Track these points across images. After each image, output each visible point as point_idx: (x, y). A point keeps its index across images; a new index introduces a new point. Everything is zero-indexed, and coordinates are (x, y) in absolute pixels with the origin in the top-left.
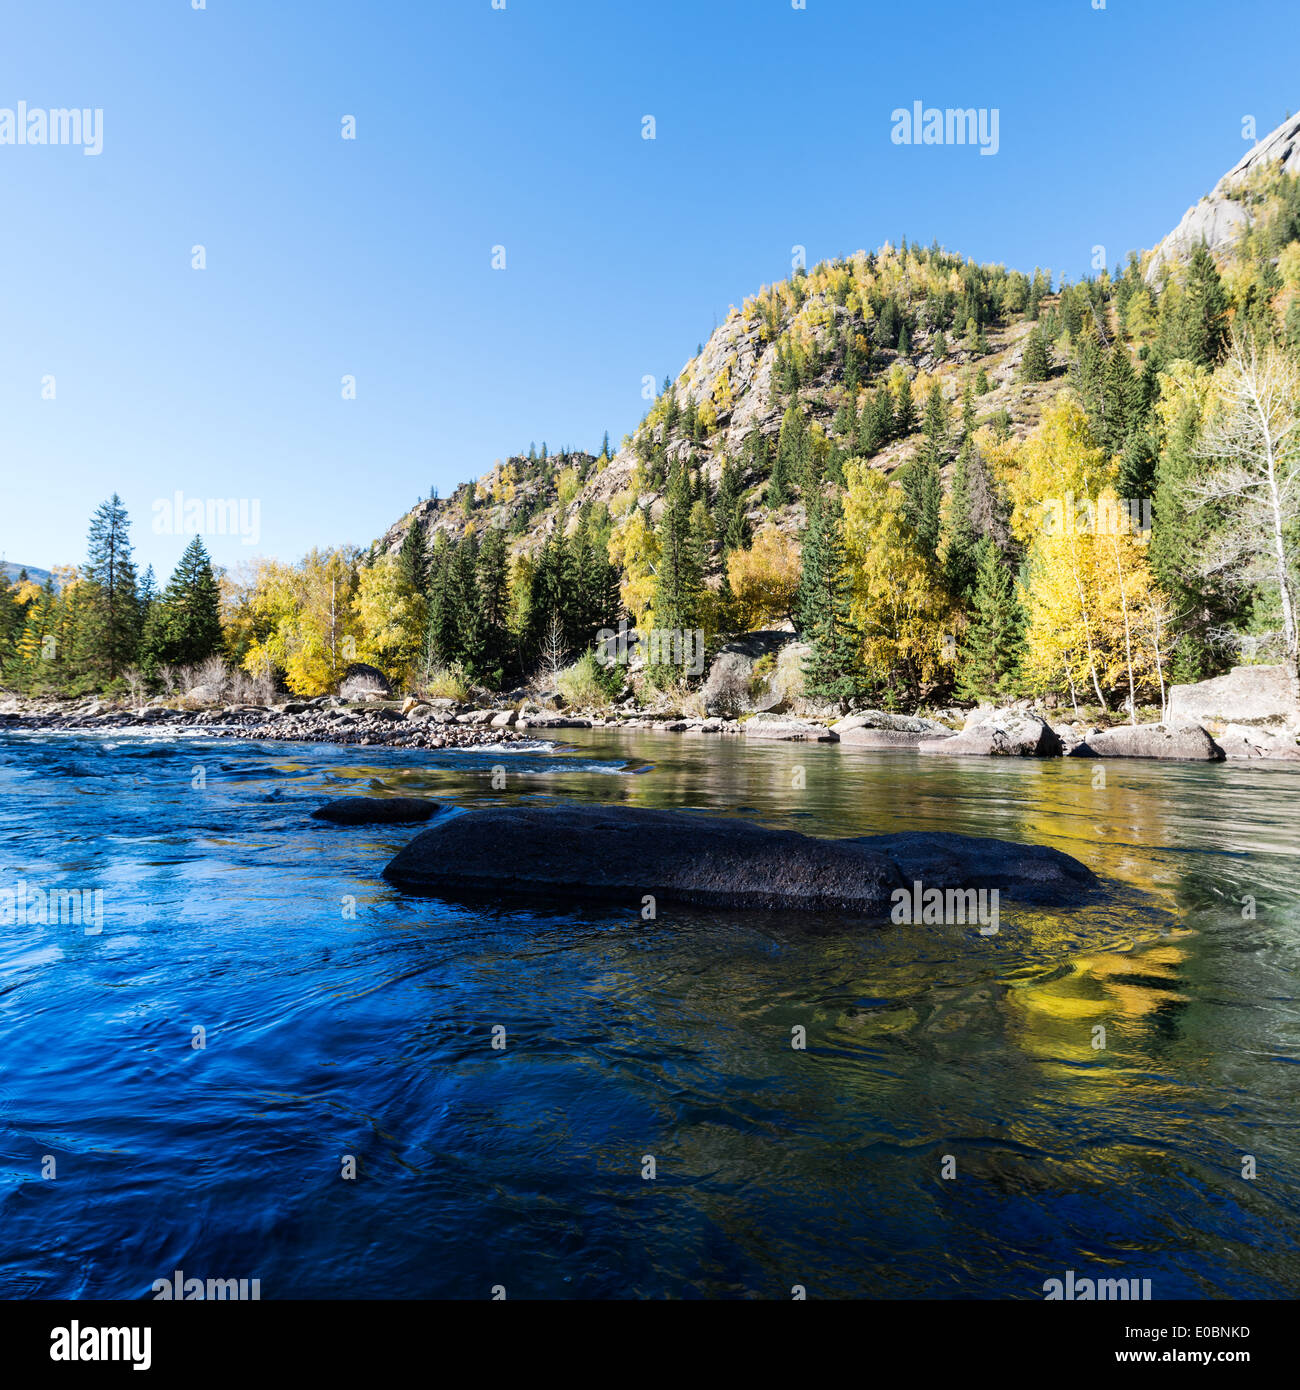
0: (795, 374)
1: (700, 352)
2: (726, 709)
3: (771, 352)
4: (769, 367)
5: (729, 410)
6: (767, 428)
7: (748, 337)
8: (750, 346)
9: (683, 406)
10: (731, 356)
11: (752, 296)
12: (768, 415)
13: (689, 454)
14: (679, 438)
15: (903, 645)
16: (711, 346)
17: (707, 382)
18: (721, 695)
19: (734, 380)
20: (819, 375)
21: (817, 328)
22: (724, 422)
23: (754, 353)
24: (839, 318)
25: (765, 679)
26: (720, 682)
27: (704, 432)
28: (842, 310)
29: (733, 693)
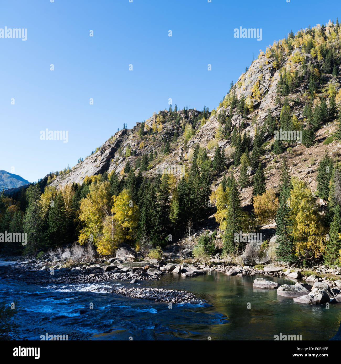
0: (287, 86)
1: (247, 70)
3: (277, 75)
4: (276, 82)
5: (259, 101)
6: (275, 114)
7: (268, 66)
8: (268, 71)
9: (239, 98)
10: (260, 75)
11: (270, 45)
12: (275, 107)
13: (241, 122)
14: (237, 114)
16: (252, 69)
17: (250, 87)
19: (261, 87)
20: (298, 87)
21: (298, 64)
22: (256, 107)
23: (270, 74)
24: (307, 59)
27: (248, 112)
28: (309, 55)
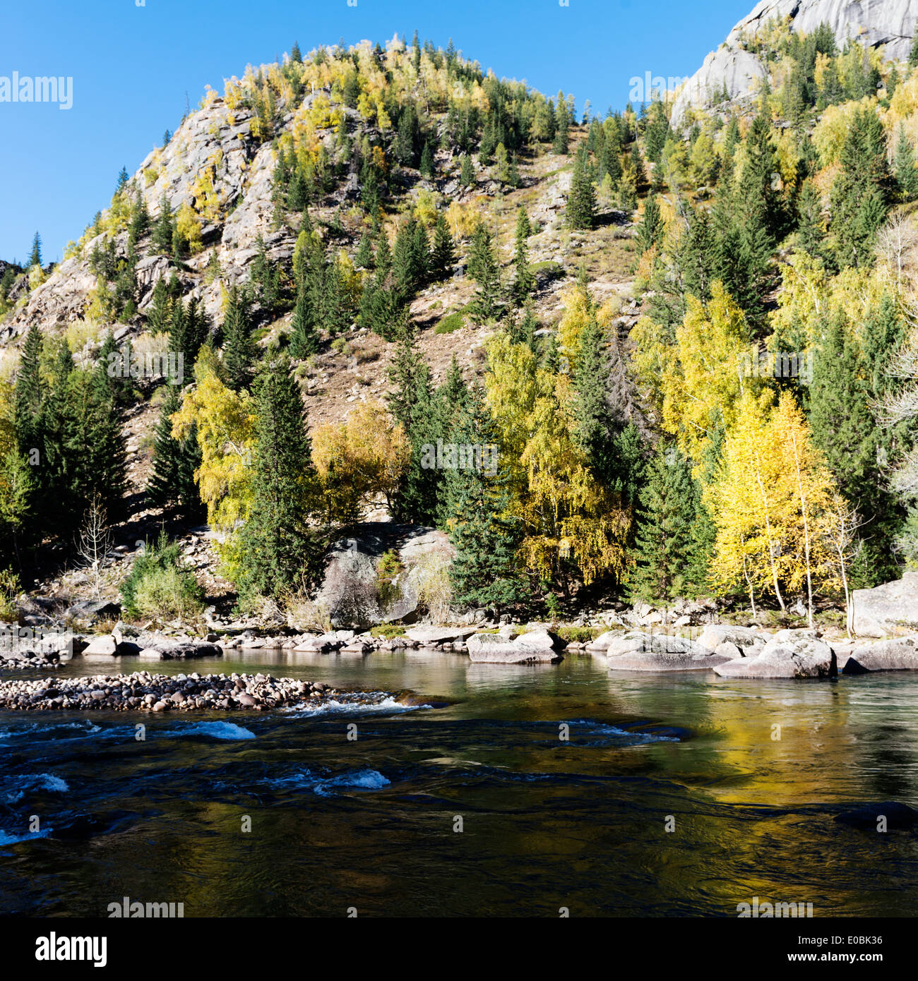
0: (303, 187)
1: (167, 141)
2: (351, 619)
3: (266, 154)
4: (268, 174)
5: (217, 222)
6: (274, 254)
7: (235, 131)
8: (238, 143)
9: (154, 211)
10: (213, 153)
11: (233, 77)
12: (275, 236)
13: (168, 276)
14: (153, 253)
15: (565, 544)
16: (183, 135)
17: (184, 183)
18: (345, 603)
19: (219, 184)
20: (331, 190)
21: (323, 132)
22: (212, 238)
23: (244, 152)
24: (350, 124)
25: (394, 582)
26: (342, 588)
27: (185, 249)
28: (352, 112)
29: (359, 601)
